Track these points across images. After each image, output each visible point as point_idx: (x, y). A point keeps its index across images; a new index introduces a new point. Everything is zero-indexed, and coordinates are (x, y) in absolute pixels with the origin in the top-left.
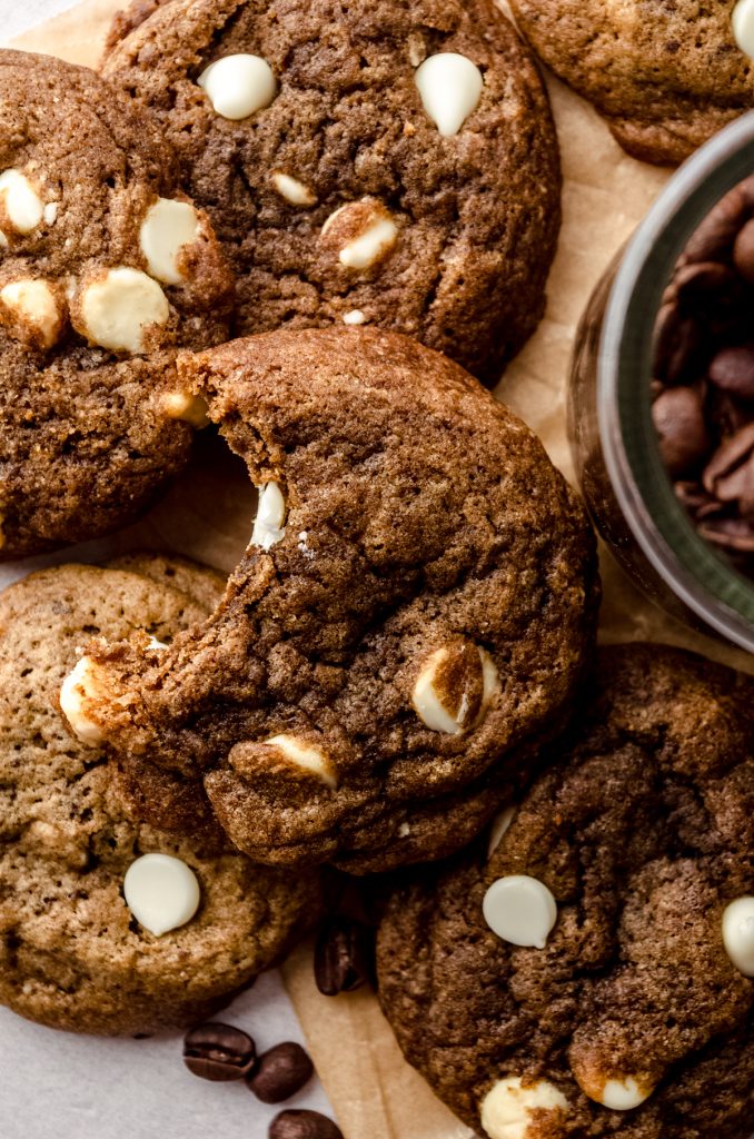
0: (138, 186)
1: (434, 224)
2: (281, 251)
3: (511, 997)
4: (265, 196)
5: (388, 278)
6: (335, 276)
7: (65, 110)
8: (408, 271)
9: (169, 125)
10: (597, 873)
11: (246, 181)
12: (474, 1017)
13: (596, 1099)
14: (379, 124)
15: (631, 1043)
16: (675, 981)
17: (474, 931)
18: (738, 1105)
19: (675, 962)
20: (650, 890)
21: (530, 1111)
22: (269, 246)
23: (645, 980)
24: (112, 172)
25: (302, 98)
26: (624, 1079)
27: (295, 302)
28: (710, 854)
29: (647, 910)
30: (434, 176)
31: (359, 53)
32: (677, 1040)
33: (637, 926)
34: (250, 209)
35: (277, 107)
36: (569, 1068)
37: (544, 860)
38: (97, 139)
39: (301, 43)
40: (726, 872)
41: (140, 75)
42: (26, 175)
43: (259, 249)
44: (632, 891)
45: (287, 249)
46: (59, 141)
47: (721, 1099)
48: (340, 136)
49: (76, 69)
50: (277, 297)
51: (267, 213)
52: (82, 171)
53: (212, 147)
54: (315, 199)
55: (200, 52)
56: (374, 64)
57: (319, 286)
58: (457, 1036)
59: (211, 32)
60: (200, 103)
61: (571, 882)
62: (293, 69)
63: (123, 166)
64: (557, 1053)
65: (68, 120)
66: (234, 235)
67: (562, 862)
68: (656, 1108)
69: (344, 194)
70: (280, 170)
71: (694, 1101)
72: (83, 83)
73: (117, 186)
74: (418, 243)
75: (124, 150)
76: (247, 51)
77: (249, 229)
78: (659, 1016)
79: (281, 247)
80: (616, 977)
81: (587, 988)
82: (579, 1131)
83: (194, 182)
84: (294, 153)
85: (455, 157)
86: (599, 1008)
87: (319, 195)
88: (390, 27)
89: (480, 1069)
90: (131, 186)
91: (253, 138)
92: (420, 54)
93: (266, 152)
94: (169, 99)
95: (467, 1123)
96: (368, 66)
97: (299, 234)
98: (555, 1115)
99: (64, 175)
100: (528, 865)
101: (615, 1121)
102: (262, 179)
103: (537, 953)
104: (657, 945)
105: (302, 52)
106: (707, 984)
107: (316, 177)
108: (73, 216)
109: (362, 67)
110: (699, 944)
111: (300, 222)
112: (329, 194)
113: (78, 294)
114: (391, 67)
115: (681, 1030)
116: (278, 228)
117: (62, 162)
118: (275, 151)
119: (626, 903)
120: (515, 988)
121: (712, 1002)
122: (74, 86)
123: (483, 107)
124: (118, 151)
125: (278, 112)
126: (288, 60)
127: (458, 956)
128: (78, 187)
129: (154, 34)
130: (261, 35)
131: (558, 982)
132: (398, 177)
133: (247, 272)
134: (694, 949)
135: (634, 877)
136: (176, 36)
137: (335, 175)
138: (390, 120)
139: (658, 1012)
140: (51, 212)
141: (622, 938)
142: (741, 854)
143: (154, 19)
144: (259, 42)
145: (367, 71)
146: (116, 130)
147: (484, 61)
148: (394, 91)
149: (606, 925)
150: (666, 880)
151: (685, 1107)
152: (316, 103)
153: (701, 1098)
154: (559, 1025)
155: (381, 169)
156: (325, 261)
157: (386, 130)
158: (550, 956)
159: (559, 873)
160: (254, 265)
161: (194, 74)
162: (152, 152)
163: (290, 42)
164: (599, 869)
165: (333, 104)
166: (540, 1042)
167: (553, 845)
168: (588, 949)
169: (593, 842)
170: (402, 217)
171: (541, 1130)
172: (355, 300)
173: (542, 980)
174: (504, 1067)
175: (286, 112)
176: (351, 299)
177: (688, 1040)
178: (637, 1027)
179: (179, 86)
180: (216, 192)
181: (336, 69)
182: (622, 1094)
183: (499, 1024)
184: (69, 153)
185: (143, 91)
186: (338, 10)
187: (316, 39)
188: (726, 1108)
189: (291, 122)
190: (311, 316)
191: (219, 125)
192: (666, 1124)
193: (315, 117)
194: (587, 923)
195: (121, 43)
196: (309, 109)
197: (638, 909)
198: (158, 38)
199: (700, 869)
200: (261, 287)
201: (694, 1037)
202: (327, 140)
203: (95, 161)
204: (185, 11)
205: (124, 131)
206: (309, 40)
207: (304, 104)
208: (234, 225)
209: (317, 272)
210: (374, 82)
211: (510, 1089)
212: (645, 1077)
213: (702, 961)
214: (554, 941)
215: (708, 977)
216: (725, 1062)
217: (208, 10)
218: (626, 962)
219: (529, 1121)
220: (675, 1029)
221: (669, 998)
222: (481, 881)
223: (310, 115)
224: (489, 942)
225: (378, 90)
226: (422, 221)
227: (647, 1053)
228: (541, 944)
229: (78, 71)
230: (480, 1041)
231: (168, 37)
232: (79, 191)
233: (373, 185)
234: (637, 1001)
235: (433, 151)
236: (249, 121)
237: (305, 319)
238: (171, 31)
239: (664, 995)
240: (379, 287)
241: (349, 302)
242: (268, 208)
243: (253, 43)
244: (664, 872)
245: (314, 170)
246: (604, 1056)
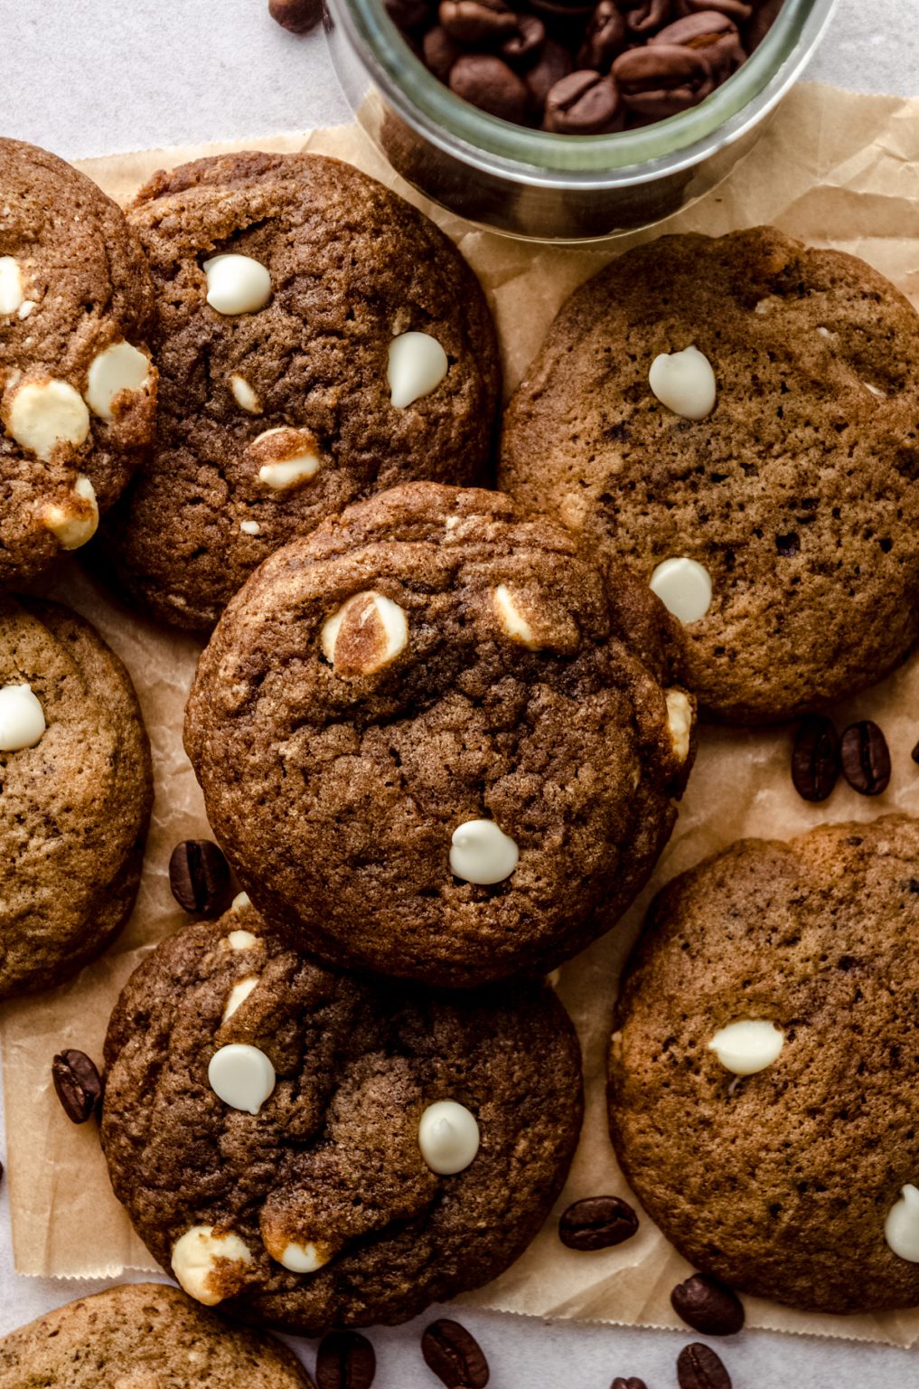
0: (111, 322)
1: (352, 477)
2: (212, 444)
3: (218, 1153)
4: (219, 390)
5: (294, 505)
6: (248, 485)
7: (80, 231)
8: (313, 508)
9: (162, 294)
10: (318, 1056)
11: (207, 370)
12: (181, 1165)
13: (276, 1259)
14: (341, 373)
15: (317, 1213)
16: (368, 1165)
17: (197, 1087)
18: (405, 1286)
19: (371, 1147)
20: (363, 1080)
21: (215, 1258)
22: (204, 434)
23: (340, 1158)
24: (95, 300)
25: (286, 321)
26: (305, 1245)
27: (206, 492)
28: (423, 1056)
29: (356, 1096)
30: (369, 438)
31: (350, 305)
32: (360, 1218)
33: (345, 1109)
34: (202, 395)
35: (260, 319)
36: (258, 1226)
37: (271, 1035)
38: (95, 267)
39: (304, 274)
40: (434, 1075)
41: (156, 239)
42: (22, 268)
43: (194, 433)
44: (347, 1077)
45: (218, 444)
46: (62, 253)
47: (389, 1279)
48: (304, 368)
49: (107, 201)
50: (192, 480)
51: (214, 405)
52: (69, 287)
53: (191, 329)
54: (261, 411)
55: (216, 242)
56: (359, 319)
57: (232, 488)
58: (163, 1179)
59: (233, 229)
60: (197, 286)
61: (293, 1060)
62: (287, 293)
63: (105, 300)
64: (249, 1210)
65: (79, 240)
66: (178, 411)
67: (288, 1040)
68: (330, 1276)
69: (287, 418)
70: (241, 373)
71: (366, 1276)
72: (107, 215)
73: (93, 313)
74: (332, 487)
75: (114, 287)
76: (257, 258)
77: (193, 412)
78: (347, 1193)
79: (213, 440)
80: (317, 1151)
81: (289, 1157)
82: (257, 1285)
83: (163, 353)
84: (259, 365)
85: (394, 428)
86: (296, 1177)
87: (265, 409)
88: (387, 293)
89: (178, 1213)
90: (105, 319)
91: (228, 336)
92: (403, 326)
93: (236, 353)
94: (172, 271)
95: (158, 1260)
96: (354, 320)
97: (234, 435)
98: (237, 1267)
99: (52, 283)
100: (256, 1037)
101: (291, 1281)
102: (222, 375)
103: (250, 1118)
104: (359, 1130)
105: (302, 283)
106: (395, 1172)
107: (270, 394)
108: (44, 321)
109: (347, 318)
110: (395, 1135)
111: (240, 425)
112: (273, 412)
113: (16, 387)
114: (372, 328)
115: (365, 1209)
116: (218, 421)
117: (56, 272)
118: (244, 356)
119: (340, 1087)
120: (224, 1145)
121: (397, 1189)
122: (97, 215)
123: (438, 395)
124: (108, 285)
125: (259, 324)
126: (288, 283)
127: (177, 1108)
128: (59, 299)
129: (183, 209)
130: (274, 250)
131: (263, 1147)
132: (338, 425)
133: (176, 448)
134: (390, 1139)
135: (351, 1065)
136: (201, 220)
137: (287, 398)
138: (352, 373)
139: (348, 1189)
140: (26, 309)
141: (330, 1117)
142: (450, 1061)
143: (189, 195)
144: (270, 255)
145: (350, 323)
146: (115, 267)
147: (455, 354)
148: (366, 350)
149: (317, 1104)
150: (379, 1072)
151: (356, 1281)
152: (296, 331)
153: (373, 1275)
154: (256, 1186)
155: (327, 411)
156: (246, 468)
157: (345, 381)
158: (261, 1123)
159: (283, 1050)
160: (184, 444)
161: (202, 258)
162: (137, 300)
163: (296, 269)
164: (321, 1052)
165: (310, 339)
166: (236, 1198)
167: (283, 1023)
168: (296, 1122)
169: (320, 1027)
170: (328, 459)
171: (221, 1277)
172: (257, 512)
173: (248, 1143)
174: (200, 1215)
175: (267, 327)
176: (254, 510)
177: (369, 1220)
178: (326, 1199)
179: (185, 264)
180: (178, 369)
181: (324, 310)
182: (301, 1258)
183: (202, 1175)
184: (65, 267)
185: (152, 254)
186: (348, 260)
187: (318, 277)
188: (393, 1288)
189: (268, 337)
190: (214, 510)
191: (206, 313)
192: (337, 1292)
193: (289, 342)
194: (300, 1098)
195: (151, 202)
196: (288, 333)
197: (349, 1094)
198: (185, 215)
199: (410, 1067)
200: (182, 466)
201: (375, 1218)
202: (292, 366)
203: (85, 285)
204: (218, 202)
205: (121, 272)
206: (312, 275)
207: (284, 327)
208: (181, 403)
209: (235, 474)
210: (352, 335)
211: (201, 1236)
212: (324, 1246)
213: (395, 1151)
214: (267, 1110)
215: (398, 1166)
216: (400, 1246)
217: (238, 210)
218: (329, 1139)
219: (212, 1267)
220: (359, 1208)
221: (359, 1179)
222: (212, 1043)
223: (284, 338)
224: (208, 1100)
225: (353, 344)
226: (344, 470)
227: (330, 1225)
228: (255, 1111)
229: (108, 204)
230: (183, 1188)
231: (194, 218)
232: (59, 302)
233: (314, 422)
234: (330, 1177)
235: (377, 415)
236: (231, 320)
237: (207, 510)
238: (198, 214)
239: (356, 1176)
240: (282, 510)
241: (252, 512)
242: (217, 401)
243: (265, 254)
244: (378, 1065)
245: (270, 386)
246: (290, 1220)
